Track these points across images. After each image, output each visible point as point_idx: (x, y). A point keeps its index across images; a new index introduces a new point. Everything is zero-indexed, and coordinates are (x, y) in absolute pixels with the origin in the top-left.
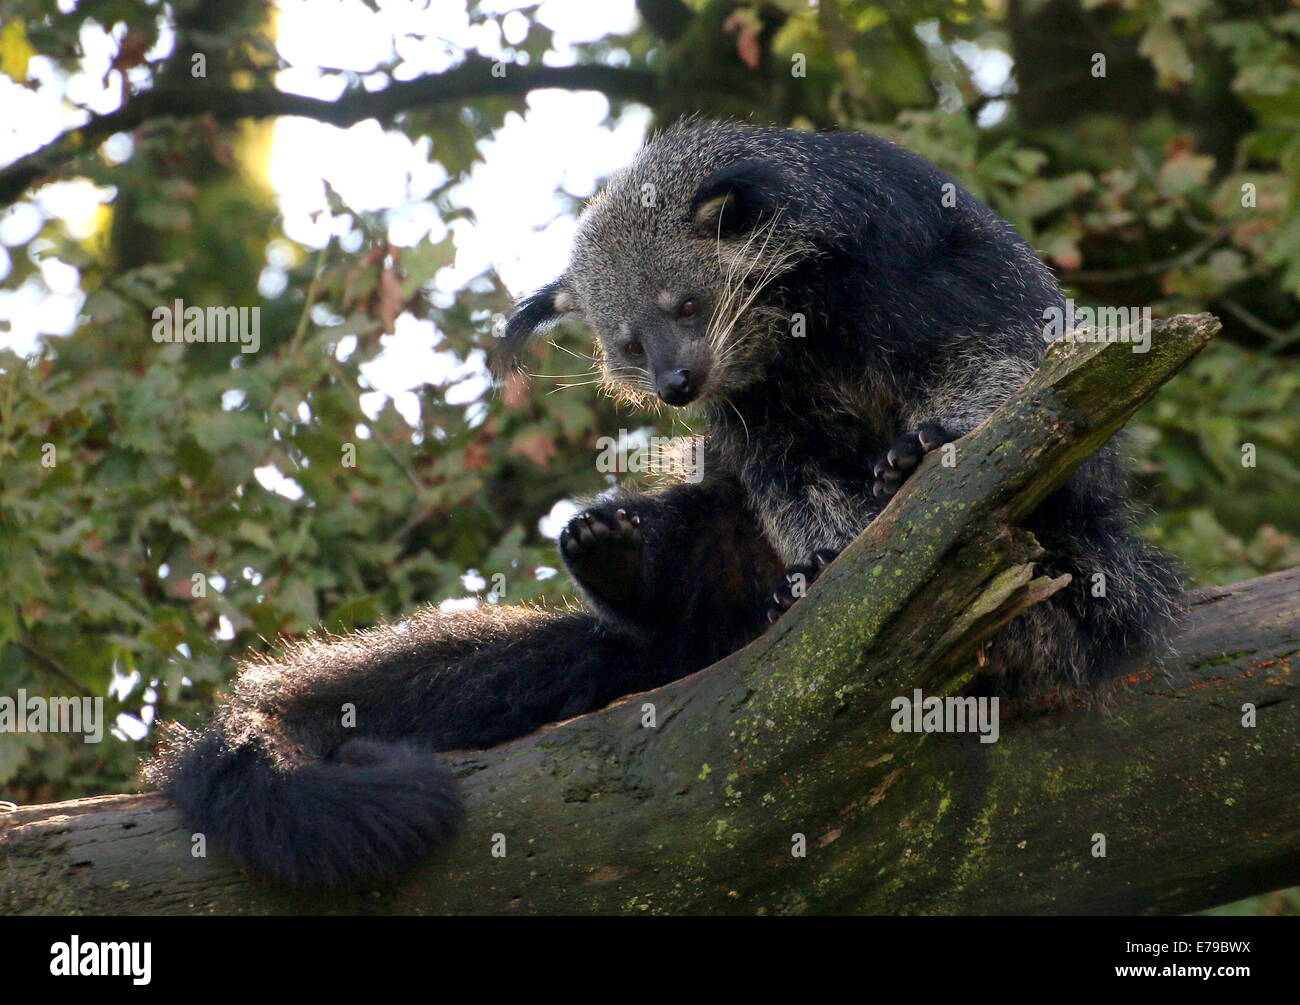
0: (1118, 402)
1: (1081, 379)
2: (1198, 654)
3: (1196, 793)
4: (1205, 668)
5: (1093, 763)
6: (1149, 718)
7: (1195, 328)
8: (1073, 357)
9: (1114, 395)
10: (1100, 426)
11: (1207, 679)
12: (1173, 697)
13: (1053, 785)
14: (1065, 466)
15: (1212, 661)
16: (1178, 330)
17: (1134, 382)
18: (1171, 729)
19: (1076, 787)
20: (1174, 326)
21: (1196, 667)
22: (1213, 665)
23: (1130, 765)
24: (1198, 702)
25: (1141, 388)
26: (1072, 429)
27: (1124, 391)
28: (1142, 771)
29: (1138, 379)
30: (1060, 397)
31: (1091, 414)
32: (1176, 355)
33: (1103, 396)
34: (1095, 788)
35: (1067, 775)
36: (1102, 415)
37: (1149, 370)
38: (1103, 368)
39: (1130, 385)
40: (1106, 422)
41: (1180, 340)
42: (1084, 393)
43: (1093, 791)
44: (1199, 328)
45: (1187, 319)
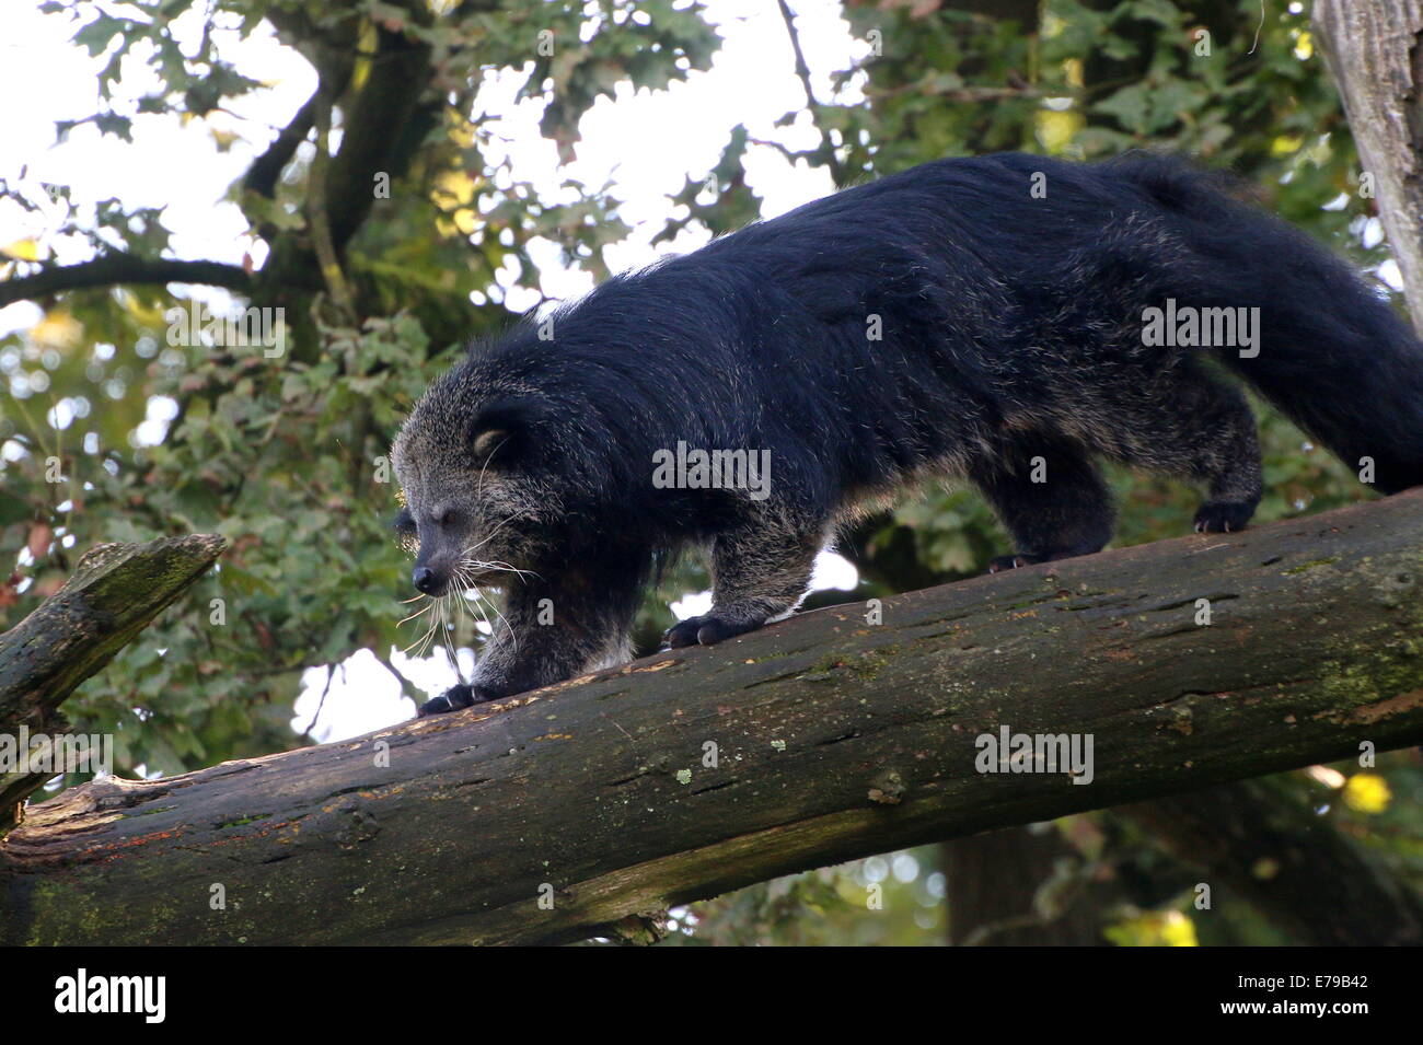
0: (138, 606)
1: (106, 586)
2: (223, 816)
3: (214, 933)
4: (229, 827)
5: (124, 906)
6: (176, 867)
7: (205, 546)
8: (100, 567)
9: (137, 600)
10: (125, 625)
11: (227, 837)
12: (197, 851)
13: (89, 923)
14: (96, 658)
15: (234, 821)
16: (190, 547)
17: (153, 589)
18: (194, 878)
19: (109, 925)
20: (187, 544)
21: (220, 826)
22: (235, 825)
23: (157, 908)
24: (219, 855)
25: (159, 594)
26: (95, 628)
27: (144, 597)
28: (166, 913)
29: (156, 587)
30: (89, 600)
31: (117, 615)
32: (188, 568)
33: (127, 601)
34: (126, 926)
35: (102, 914)
36: (126, 616)
37: (166, 580)
38: (125, 577)
39: (150, 592)
40: (130, 621)
41: (191, 556)
42: (109, 597)
43: (125, 929)
44: (209, 546)
45: (199, 538)
